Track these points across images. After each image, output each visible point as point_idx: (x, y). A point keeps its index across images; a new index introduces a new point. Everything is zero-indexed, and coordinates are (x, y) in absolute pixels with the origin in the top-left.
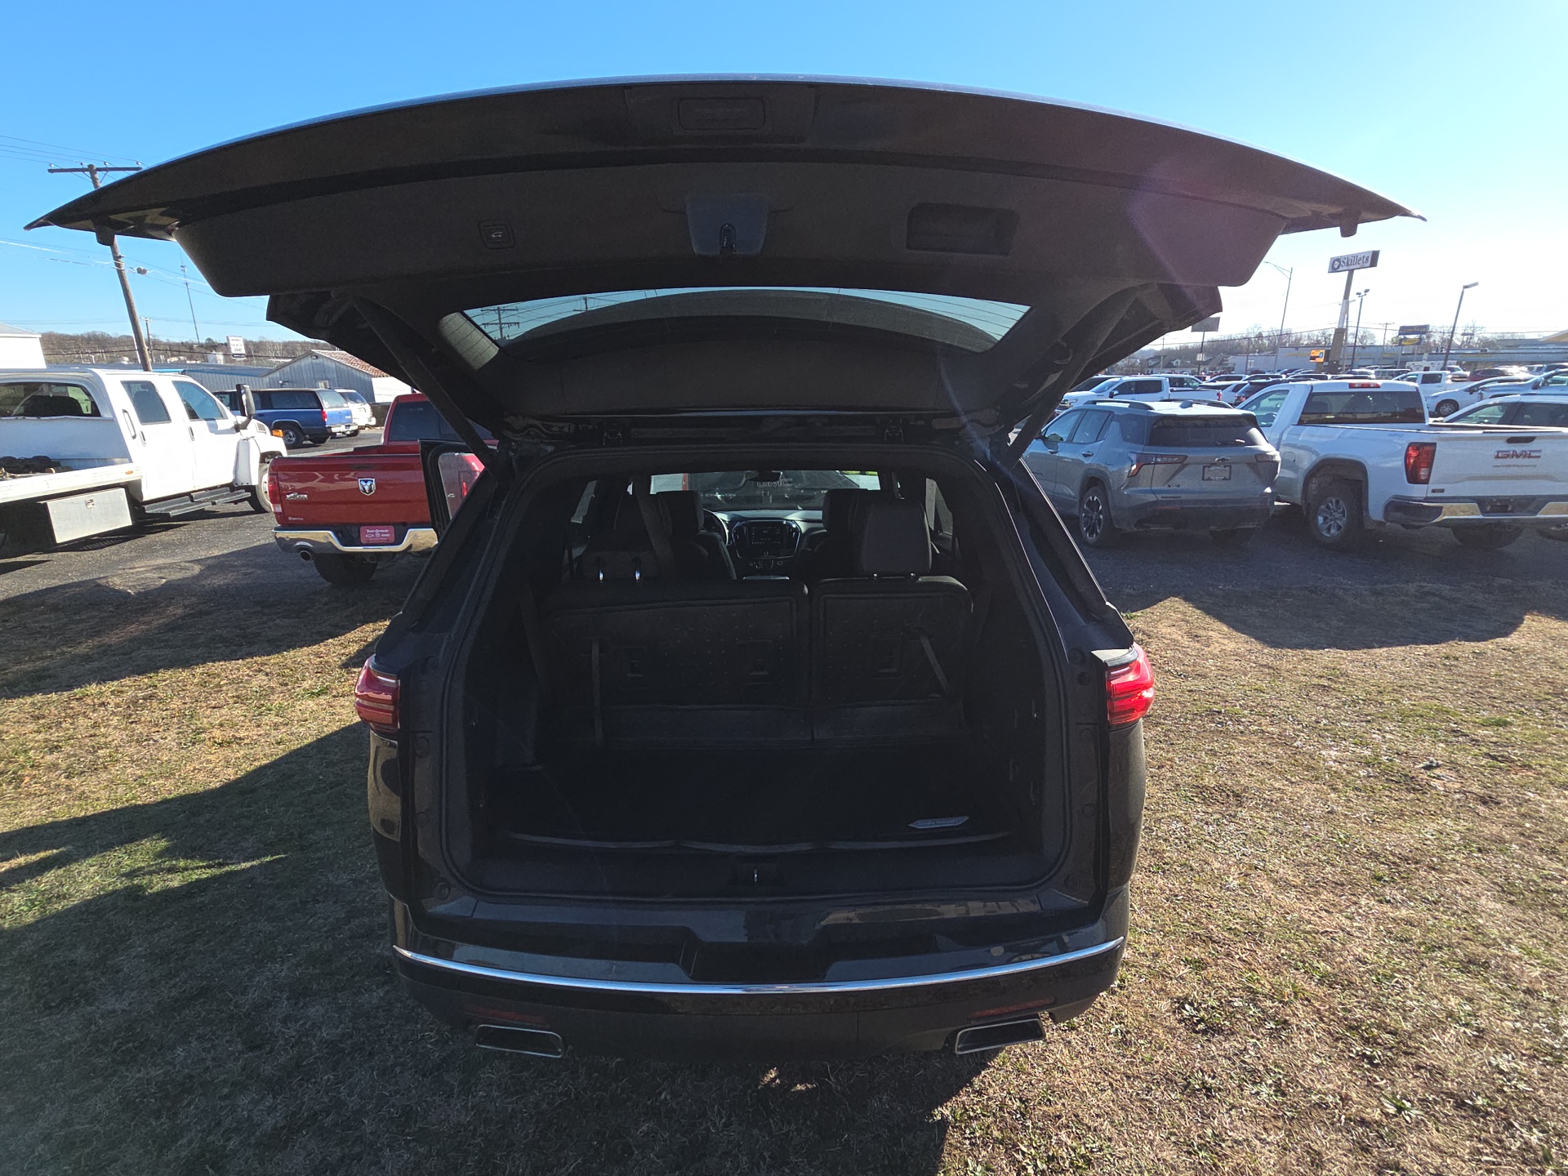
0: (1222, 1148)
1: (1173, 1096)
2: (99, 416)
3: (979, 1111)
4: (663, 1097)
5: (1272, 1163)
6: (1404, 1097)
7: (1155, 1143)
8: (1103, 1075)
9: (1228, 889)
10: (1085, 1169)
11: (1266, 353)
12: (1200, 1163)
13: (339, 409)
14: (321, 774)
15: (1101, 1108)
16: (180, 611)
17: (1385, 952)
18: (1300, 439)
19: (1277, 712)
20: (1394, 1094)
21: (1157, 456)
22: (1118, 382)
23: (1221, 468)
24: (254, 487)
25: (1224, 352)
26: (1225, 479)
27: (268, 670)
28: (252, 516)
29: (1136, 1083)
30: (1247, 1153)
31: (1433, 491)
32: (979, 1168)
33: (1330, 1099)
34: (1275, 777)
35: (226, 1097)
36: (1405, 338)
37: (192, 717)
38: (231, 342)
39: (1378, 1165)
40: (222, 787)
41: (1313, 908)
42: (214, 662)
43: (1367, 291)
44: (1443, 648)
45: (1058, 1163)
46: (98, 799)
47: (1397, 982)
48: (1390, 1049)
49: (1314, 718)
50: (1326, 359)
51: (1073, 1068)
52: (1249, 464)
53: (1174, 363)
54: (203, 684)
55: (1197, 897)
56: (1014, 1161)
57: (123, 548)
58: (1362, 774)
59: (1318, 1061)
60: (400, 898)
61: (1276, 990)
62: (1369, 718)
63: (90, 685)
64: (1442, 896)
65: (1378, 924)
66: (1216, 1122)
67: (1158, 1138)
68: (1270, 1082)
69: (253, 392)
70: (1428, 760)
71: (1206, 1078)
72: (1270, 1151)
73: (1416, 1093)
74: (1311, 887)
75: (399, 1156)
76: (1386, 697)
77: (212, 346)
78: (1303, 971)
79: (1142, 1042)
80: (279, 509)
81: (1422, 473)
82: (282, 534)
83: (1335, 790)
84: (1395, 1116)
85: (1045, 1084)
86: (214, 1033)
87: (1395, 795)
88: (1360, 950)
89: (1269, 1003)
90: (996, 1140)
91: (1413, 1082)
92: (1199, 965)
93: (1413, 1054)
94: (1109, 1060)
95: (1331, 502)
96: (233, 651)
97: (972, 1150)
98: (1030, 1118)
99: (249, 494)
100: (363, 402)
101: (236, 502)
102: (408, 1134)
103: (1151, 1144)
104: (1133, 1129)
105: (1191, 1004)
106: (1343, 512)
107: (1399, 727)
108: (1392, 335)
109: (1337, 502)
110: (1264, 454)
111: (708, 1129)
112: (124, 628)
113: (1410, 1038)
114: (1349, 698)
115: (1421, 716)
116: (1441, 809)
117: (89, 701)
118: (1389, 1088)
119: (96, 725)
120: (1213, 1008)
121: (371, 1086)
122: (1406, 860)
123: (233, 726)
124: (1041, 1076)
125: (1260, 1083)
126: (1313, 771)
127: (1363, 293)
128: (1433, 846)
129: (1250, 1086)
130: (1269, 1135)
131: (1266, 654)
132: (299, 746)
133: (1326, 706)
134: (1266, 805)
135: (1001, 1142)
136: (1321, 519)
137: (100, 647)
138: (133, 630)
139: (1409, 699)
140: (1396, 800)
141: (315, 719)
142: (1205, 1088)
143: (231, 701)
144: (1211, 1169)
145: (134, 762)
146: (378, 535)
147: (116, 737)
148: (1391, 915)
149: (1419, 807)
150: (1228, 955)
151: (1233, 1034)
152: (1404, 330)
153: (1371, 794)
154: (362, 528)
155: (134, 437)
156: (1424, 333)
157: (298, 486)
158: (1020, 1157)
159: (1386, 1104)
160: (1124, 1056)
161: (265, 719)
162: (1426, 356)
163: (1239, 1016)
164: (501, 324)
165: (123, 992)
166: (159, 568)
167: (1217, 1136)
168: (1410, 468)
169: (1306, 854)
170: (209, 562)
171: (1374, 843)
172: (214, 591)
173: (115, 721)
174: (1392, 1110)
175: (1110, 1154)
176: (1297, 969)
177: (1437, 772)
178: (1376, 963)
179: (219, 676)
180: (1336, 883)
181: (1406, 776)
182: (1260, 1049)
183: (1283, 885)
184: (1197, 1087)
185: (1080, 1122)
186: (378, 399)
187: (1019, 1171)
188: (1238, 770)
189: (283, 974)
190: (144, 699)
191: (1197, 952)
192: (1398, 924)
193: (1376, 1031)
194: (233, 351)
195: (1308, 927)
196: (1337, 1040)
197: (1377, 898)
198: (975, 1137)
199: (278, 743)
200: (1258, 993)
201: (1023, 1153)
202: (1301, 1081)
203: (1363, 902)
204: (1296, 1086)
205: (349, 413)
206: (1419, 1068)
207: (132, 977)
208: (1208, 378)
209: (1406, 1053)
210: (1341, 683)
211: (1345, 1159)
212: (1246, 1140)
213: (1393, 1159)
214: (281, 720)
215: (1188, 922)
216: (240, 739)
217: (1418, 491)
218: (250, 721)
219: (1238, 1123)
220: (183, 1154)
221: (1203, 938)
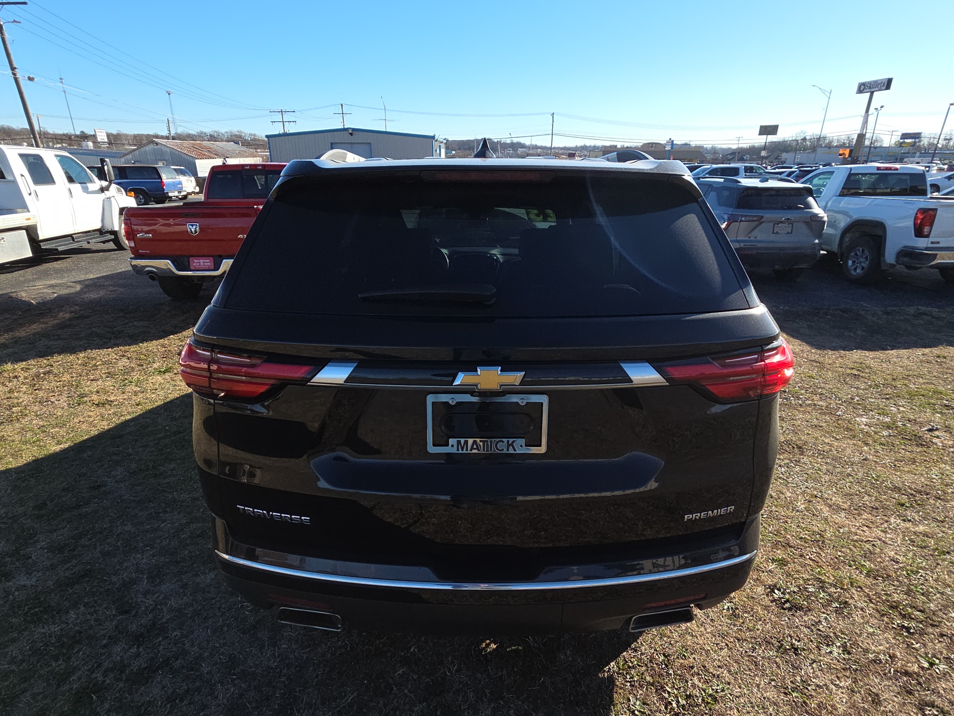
0: (809, 690)
1: (771, 653)
2: (5, 178)
3: (636, 663)
4: (412, 650)
5: (844, 701)
6: (934, 656)
7: (761, 686)
8: (720, 638)
9: (798, 511)
10: (713, 704)
11: (808, 151)
12: (794, 701)
13: (173, 180)
14: (167, 426)
15: (721, 662)
16: (67, 316)
17: (911, 554)
18: (841, 206)
19: (824, 392)
20: (926, 654)
21: (742, 216)
22: (709, 168)
23: (786, 225)
24: (116, 231)
25: (780, 150)
26: (788, 233)
27: (129, 355)
28: (115, 252)
29: (744, 644)
30: (826, 694)
31: (932, 243)
32: (638, 703)
33: (882, 657)
34: (825, 436)
35: (105, 646)
36: (904, 142)
37: (77, 386)
38: (97, 134)
39: (919, 703)
40: (99, 434)
41: (858, 525)
42: (92, 350)
43: (882, 107)
44: (936, 351)
45: (694, 700)
46: (13, 441)
47: (921, 576)
48: (921, 622)
49: (849, 396)
50: (850, 156)
51: (699, 633)
52: (806, 223)
53: (745, 158)
54: (85, 365)
55: (777, 516)
56: (662, 698)
57: (27, 272)
58: (885, 434)
59: (871, 630)
60: (220, 516)
61: (837, 580)
62: (888, 396)
63: (7, 364)
64: (947, 517)
65: (904, 536)
66: (803, 672)
67: (763, 682)
68: (838, 644)
69: (113, 167)
70: (931, 425)
71: (794, 641)
72: (842, 693)
73: (941, 653)
74: (855, 510)
75: (227, 689)
76: (898, 383)
77: (84, 137)
78: (854, 567)
79: (747, 615)
80: (133, 245)
81: (925, 230)
82: (135, 262)
83: (867, 444)
84: (928, 669)
85: (680, 644)
86: (96, 602)
87: (909, 448)
88: (893, 553)
89: (833, 590)
90: (649, 683)
91: (939, 645)
92: (782, 563)
93: (937, 626)
94: (725, 628)
95: (859, 250)
96: (104, 343)
97: (632, 690)
98: (672, 668)
99: (113, 237)
100: (189, 175)
101: (104, 242)
102: (234, 674)
103: (758, 687)
104: (745, 676)
105: (779, 590)
106: (867, 258)
107: (909, 403)
108: (896, 138)
109: (863, 250)
110: (816, 215)
111: (445, 673)
112: (29, 326)
113: (934, 614)
114: (873, 383)
115: (923, 395)
116: (941, 458)
117: (6, 375)
118: (923, 650)
119: (11, 391)
120: (794, 592)
121: (207, 640)
122: (920, 492)
123: (106, 392)
124: (678, 639)
125: (832, 645)
126: (850, 431)
127: (879, 109)
128: (937, 482)
129: (825, 647)
130: (841, 682)
131: (814, 354)
132: (152, 407)
133: (857, 388)
134: (820, 454)
135: (652, 684)
136: (850, 263)
137: (12, 339)
138: (36, 328)
139: (914, 384)
140: (909, 452)
141: (163, 389)
142: (793, 648)
143: (104, 376)
144: (802, 705)
145: (37, 416)
146: (202, 264)
147: (25, 399)
148: (913, 530)
149: (926, 457)
150: (801, 556)
151: (810, 610)
152: (905, 136)
153: (892, 447)
154: (191, 259)
155: (30, 194)
156: (918, 138)
157: (146, 228)
158: (666, 695)
159: (921, 661)
160: (735, 625)
161: (128, 389)
162: (918, 154)
163: (813, 598)
164: (283, 122)
165: (32, 573)
166: (52, 286)
167: (805, 682)
168: (917, 227)
169: (850, 488)
170: (87, 283)
171: (897, 482)
172: (91, 302)
173: (24, 388)
174: (926, 665)
175: (730, 694)
176: (850, 566)
177: (937, 433)
178: (905, 562)
179: (95, 359)
180: (873, 508)
181: (915, 435)
182: (828, 621)
183: (837, 509)
184: (788, 647)
185: (707, 671)
186: (200, 175)
187: (666, 705)
188: (799, 430)
189: (144, 561)
190: (44, 374)
191: (780, 554)
192: (918, 536)
193: (910, 610)
194: (99, 140)
195: (855, 538)
196: (883, 615)
197: (901, 518)
198: (634, 681)
199: (138, 405)
200: (825, 582)
201: (669, 693)
202: (860, 644)
203: (892, 520)
204: (857, 647)
205: (180, 183)
206: (942, 635)
207: (38, 562)
208: (769, 167)
209: (932, 625)
210: (867, 373)
211: (896, 699)
212: (825, 685)
213: (930, 700)
214: (139, 389)
215: (772, 533)
216: (111, 401)
217: (922, 243)
218: (118, 390)
219: (819, 673)
220: (75, 686)
221: (783, 544)
